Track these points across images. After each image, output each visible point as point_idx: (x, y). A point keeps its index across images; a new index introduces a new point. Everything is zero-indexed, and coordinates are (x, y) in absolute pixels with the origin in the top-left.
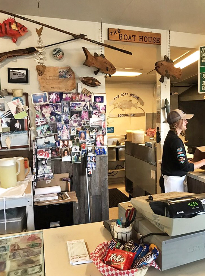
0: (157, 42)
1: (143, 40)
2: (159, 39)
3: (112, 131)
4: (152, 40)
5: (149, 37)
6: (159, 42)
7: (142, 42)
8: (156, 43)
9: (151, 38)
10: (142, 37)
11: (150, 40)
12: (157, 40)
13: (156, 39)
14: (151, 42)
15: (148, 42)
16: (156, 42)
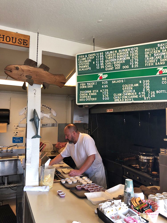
0: (24, 44)
1: (5, 40)
2: (27, 41)
3: (21, 141)
4: (17, 41)
5: (13, 38)
6: (27, 44)
7: (3, 42)
8: (22, 45)
9: (16, 38)
10: (4, 36)
11: (14, 41)
12: (24, 42)
13: (23, 40)
14: (15, 43)
15: (11, 43)
16: (22, 43)
